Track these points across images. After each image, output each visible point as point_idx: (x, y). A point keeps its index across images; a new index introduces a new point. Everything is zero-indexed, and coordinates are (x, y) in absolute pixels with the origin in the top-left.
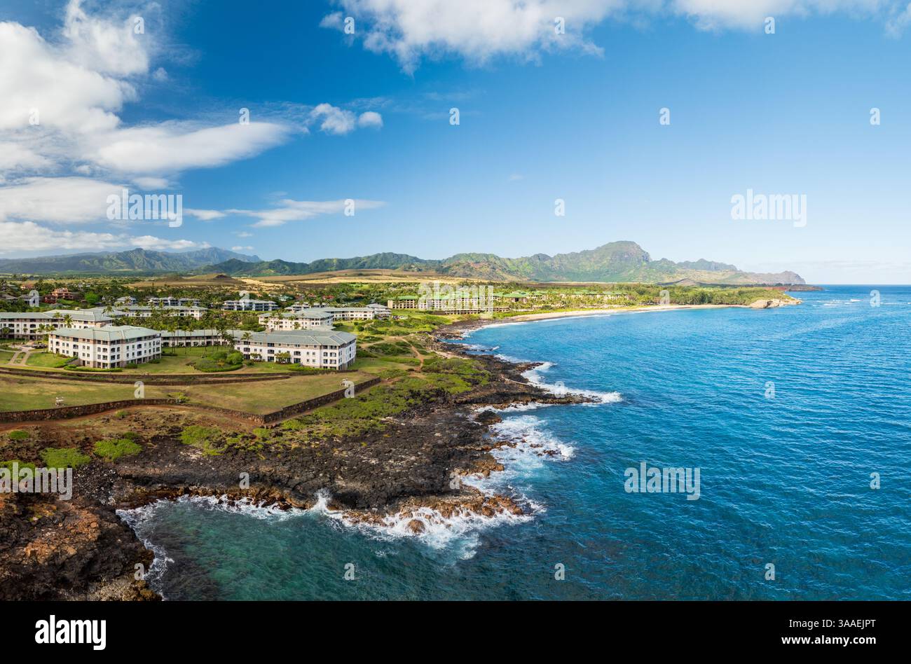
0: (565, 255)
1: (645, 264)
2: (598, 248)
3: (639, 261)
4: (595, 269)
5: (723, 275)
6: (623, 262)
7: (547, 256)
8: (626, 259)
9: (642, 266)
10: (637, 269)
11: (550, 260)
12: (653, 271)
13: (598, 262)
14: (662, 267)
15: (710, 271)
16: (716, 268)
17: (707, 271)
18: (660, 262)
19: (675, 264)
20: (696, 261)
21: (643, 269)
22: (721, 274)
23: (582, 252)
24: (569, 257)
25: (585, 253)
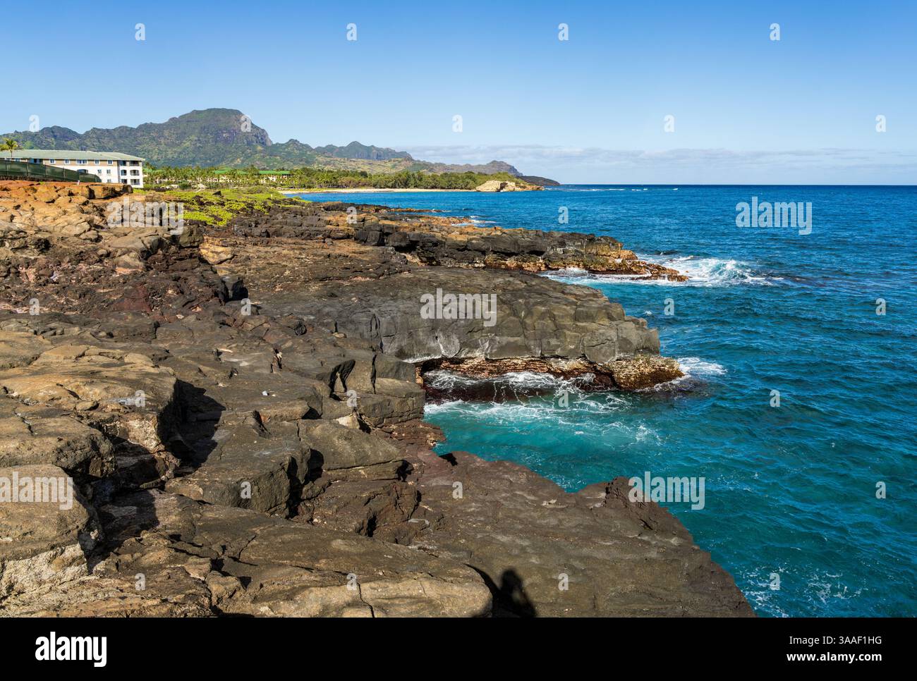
0: (108, 130)
1: (259, 148)
2: (173, 119)
3: (249, 144)
4: (170, 156)
5: (394, 166)
6: (220, 145)
7: (70, 131)
8: (226, 140)
9: (256, 152)
10: (247, 157)
11: (77, 140)
12: (276, 160)
13: (173, 145)
14: (289, 153)
15: (371, 161)
16: (379, 157)
17: (366, 161)
18: (287, 145)
19: (311, 150)
20: (345, 145)
21: (258, 156)
22: (389, 164)
23: (140, 127)
24: (116, 135)
25: (147, 128)
